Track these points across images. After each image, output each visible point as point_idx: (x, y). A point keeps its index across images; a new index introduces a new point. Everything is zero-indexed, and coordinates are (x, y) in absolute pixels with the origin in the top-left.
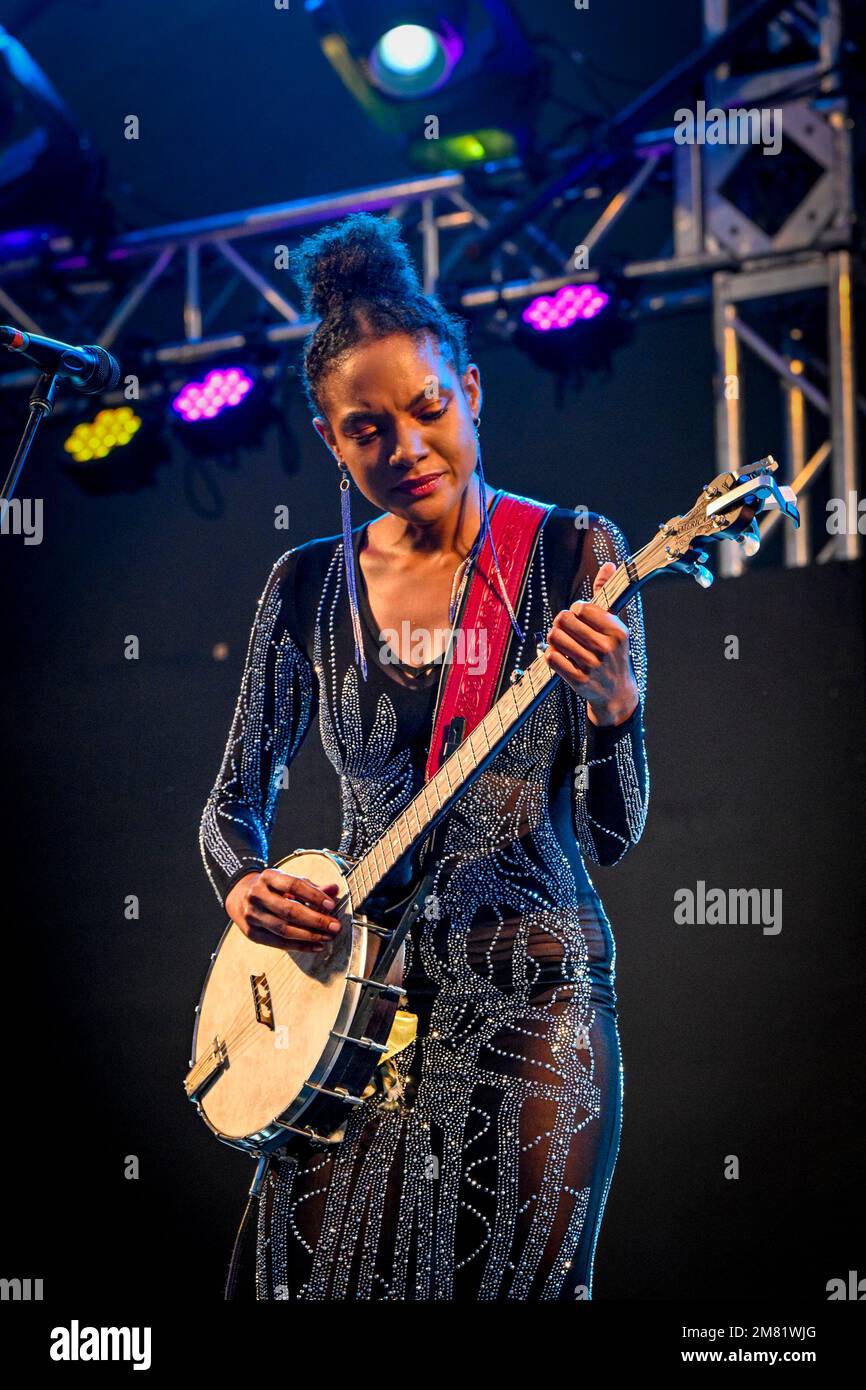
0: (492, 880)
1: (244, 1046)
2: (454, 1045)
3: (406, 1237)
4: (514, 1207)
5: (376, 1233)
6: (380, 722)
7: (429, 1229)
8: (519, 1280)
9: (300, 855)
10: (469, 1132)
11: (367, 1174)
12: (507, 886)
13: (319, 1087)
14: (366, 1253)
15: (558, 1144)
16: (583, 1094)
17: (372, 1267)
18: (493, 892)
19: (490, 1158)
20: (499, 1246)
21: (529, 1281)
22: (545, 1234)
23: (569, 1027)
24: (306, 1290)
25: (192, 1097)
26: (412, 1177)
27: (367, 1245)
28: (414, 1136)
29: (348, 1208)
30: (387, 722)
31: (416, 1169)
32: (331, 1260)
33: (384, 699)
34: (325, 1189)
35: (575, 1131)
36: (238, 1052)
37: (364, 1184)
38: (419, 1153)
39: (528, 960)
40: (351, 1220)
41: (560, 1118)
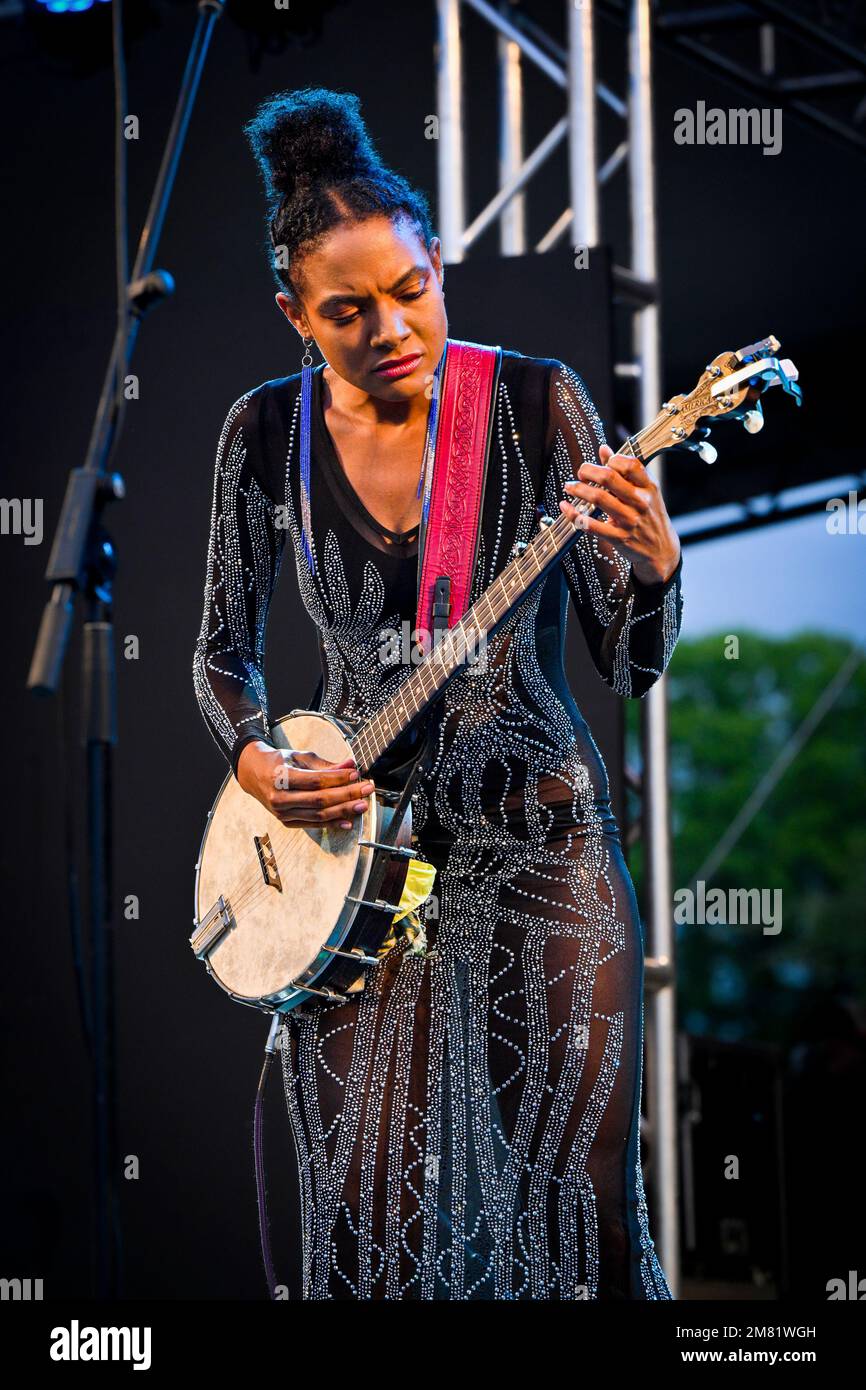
0: (496, 733)
1: (251, 906)
2: (473, 883)
3: (438, 1068)
4: (546, 1035)
5: (406, 1065)
6: (367, 590)
7: (461, 1059)
8: (559, 1102)
9: (296, 716)
10: (494, 968)
11: (394, 1008)
12: (510, 736)
13: (336, 950)
14: (398, 1084)
15: (583, 976)
16: (607, 930)
17: (405, 1097)
18: (498, 744)
19: (517, 993)
20: (534, 1072)
21: (569, 1102)
22: (581, 1058)
23: (588, 870)
24: (339, 1120)
25: (199, 955)
26: (440, 1011)
27: (398, 1076)
28: (438, 971)
29: (376, 1041)
30: (375, 590)
31: (443, 1002)
32: (363, 1091)
33: (369, 566)
34: (352, 1024)
35: (601, 963)
36: (245, 911)
37: (391, 1018)
38: (445, 988)
39: (540, 809)
40: (380, 1054)
41: (583, 952)
